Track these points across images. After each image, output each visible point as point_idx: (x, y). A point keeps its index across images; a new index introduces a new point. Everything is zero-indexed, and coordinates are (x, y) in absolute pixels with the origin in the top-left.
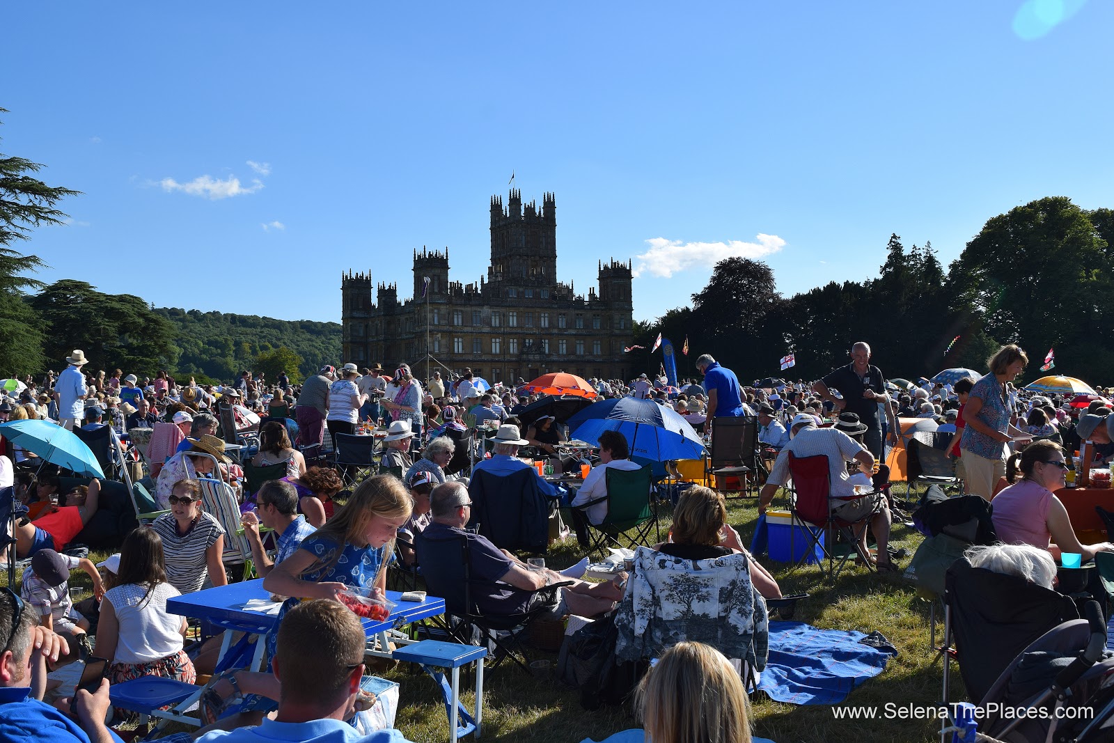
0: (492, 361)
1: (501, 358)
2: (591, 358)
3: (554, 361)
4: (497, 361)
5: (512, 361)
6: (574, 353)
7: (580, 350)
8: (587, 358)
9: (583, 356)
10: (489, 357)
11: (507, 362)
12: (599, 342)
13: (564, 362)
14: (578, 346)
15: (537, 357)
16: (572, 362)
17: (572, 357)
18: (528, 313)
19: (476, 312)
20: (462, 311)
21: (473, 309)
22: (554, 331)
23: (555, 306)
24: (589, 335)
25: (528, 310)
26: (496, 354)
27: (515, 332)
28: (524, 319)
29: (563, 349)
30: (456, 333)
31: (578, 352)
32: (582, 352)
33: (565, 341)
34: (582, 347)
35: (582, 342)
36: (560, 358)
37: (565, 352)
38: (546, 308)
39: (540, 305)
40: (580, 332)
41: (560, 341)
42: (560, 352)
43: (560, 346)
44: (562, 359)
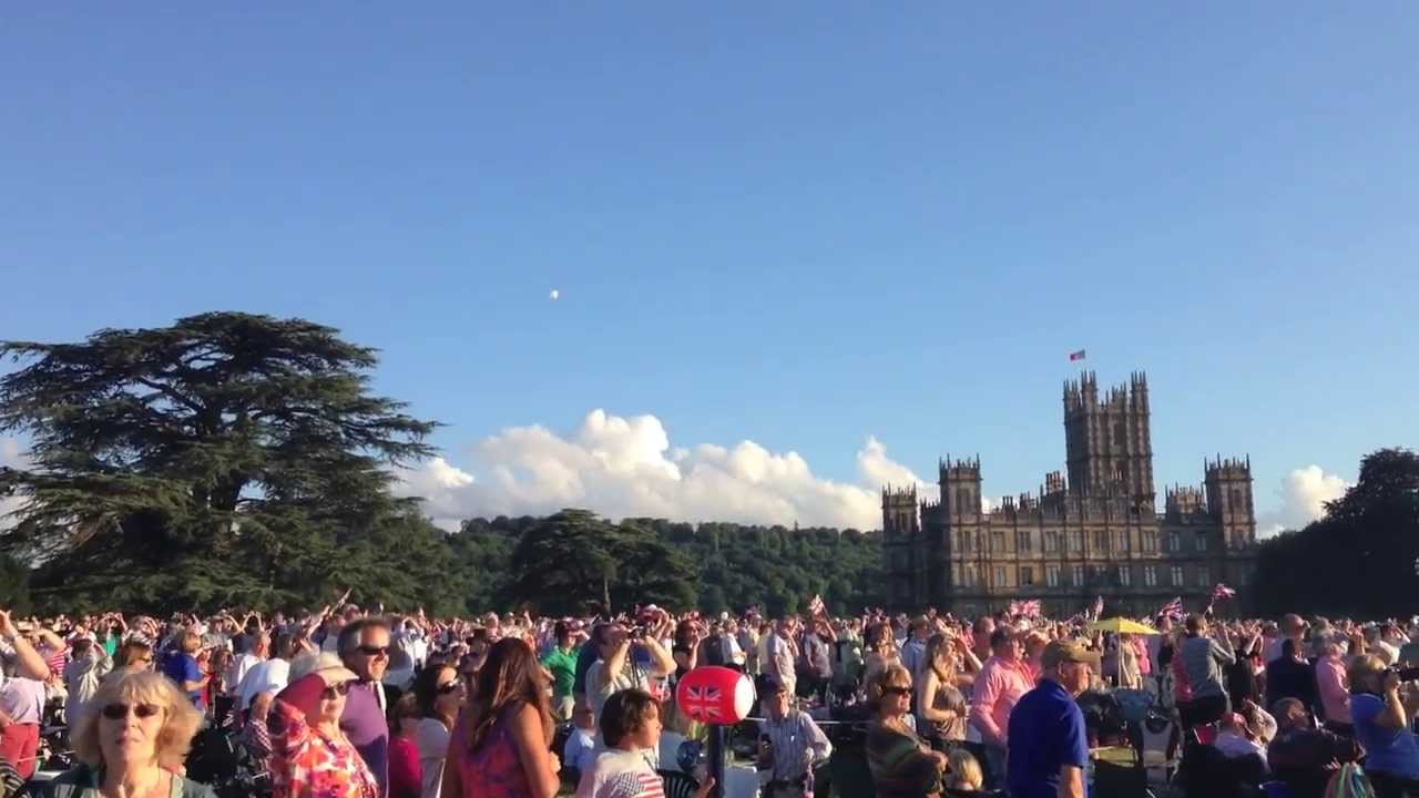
0: (1047, 597)
1: (1061, 592)
2: (1195, 590)
3: (1138, 595)
4: (1054, 597)
5: (1075, 597)
6: (1168, 584)
7: (1178, 578)
8: (1188, 591)
9: (1182, 588)
10: (1043, 592)
11: (1067, 597)
12: (1206, 569)
13: (1153, 596)
14: (1174, 575)
15: (1111, 590)
16: (1165, 595)
17: (1166, 590)
18: (1097, 533)
19: (1022, 533)
20: (1002, 533)
21: (1019, 529)
22: (1136, 555)
23: (1135, 522)
24: (1189, 560)
25: (1096, 529)
26: (1053, 587)
27: (1078, 557)
28: (1091, 541)
29: (1151, 579)
30: (995, 561)
31: (1175, 583)
32: (1181, 583)
33: (1153, 569)
34: (1181, 576)
35: (1180, 569)
36: (1146, 590)
37: (1154, 583)
38: (1123, 525)
39: (1115, 521)
40: (1175, 556)
41: (1147, 569)
42: (1148, 583)
43: (1147, 575)
44: (1149, 593)
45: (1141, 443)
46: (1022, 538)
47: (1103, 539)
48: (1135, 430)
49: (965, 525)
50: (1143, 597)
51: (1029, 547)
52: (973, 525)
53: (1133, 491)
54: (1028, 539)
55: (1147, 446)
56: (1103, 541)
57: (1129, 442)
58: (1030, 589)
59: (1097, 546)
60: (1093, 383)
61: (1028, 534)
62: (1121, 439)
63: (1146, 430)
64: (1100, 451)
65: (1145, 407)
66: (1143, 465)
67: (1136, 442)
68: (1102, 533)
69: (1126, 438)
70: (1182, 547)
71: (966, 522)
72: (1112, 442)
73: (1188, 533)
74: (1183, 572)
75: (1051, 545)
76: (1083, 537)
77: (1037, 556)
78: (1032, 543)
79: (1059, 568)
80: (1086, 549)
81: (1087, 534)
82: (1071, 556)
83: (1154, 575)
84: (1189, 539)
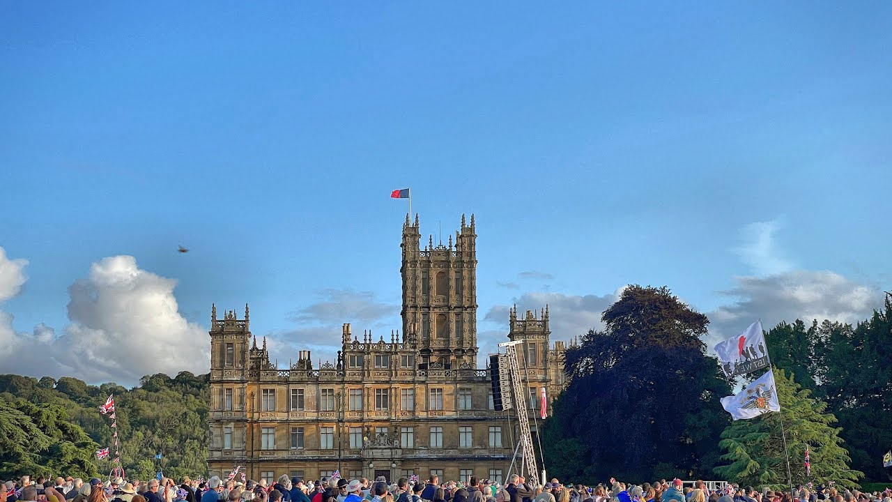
0: (319, 460)
1: (335, 455)
2: (485, 453)
3: (420, 460)
4: (327, 460)
5: (351, 460)
6: (455, 446)
7: (466, 441)
8: (477, 453)
9: (470, 451)
10: (316, 455)
11: (342, 460)
12: (499, 429)
13: (439, 459)
14: (462, 436)
15: (387, 453)
16: (452, 459)
17: (452, 453)
18: (378, 390)
19: (295, 391)
20: (272, 391)
21: (292, 387)
22: (423, 415)
23: (423, 379)
24: (483, 420)
25: (379, 386)
26: (327, 450)
27: (357, 417)
28: (372, 400)
29: (436, 441)
30: (264, 421)
31: (462, 445)
32: (469, 445)
33: (440, 430)
34: (469, 436)
35: (469, 429)
36: (431, 453)
37: (440, 445)
38: (409, 382)
39: (399, 378)
40: (465, 416)
41: (433, 430)
42: (433, 445)
43: (433, 436)
44: (434, 456)
45: (465, 293)
46: (295, 397)
47: (385, 396)
48: (459, 280)
49: (229, 382)
50: (428, 460)
51: (302, 406)
52: (236, 382)
53: (420, 346)
54: (301, 397)
55: (472, 297)
56: (384, 399)
57: (452, 292)
58: (301, 452)
59: (378, 406)
60: (415, 228)
61: (301, 391)
62: (444, 289)
63: (472, 278)
64: (420, 303)
65: (471, 254)
66: (466, 316)
67: (459, 292)
68: (385, 391)
69: (449, 288)
70: (473, 405)
71: (229, 379)
72: (433, 292)
73: (480, 391)
74: (473, 433)
75: (327, 403)
76: (363, 395)
77: (311, 415)
78: (305, 402)
79: (335, 429)
80: (366, 408)
81: (368, 392)
82: (348, 416)
83: (440, 436)
84: (481, 397)
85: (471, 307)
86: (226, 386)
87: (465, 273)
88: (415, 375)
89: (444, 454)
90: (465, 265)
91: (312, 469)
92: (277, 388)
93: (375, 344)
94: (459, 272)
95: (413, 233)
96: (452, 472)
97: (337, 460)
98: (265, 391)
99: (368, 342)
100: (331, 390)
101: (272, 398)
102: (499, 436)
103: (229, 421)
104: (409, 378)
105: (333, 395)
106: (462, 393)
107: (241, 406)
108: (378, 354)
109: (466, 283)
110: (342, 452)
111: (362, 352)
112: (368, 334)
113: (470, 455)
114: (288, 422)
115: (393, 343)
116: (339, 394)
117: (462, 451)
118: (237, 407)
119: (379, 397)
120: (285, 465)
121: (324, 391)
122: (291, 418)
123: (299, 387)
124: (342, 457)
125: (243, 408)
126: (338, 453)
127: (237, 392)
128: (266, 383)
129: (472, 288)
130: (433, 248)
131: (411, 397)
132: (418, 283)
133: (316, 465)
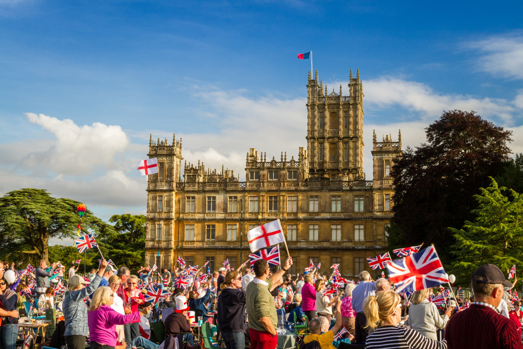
0: (226, 249)
2: (350, 245)
3: (301, 249)
4: (232, 249)
6: (328, 240)
7: (336, 235)
8: (345, 245)
9: (339, 243)
10: (224, 245)
12: (362, 227)
13: (315, 249)
14: (334, 232)
16: (326, 249)
17: (326, 244)
18: (271, 197)
19: (209, 198)
20: (193, 198)
21: (207, 195)
22: (304, 216)
24: (350, 220)
25: (270, 194)
26: (232, 241)
27: (255, 217)
28: (266, 205)
29: (314, 235)
30: (187, 220)
31: (334, 239)
32: (339, 239)
33: (316, 227)
34: (339, 232)
35: (339, 227)
36: (309, 244)
37: (316, 238)
38: (293, 191)
39: (286, 188)
40: (336, 216)
41: (311, 227)
42: (311, 238)
43: (311, 232)
44: (312, 247)
45: (351, 127)
46: (209, 202)
47: (275, 202)
48: (347, 117)
49: (160, 191)
50: (307, 250)
51: (214, 209)
52: (165, 191)
54: (214, 202)
57: (341, 127)
58: (213, 243)
59: (271, 209)
60: (315, 80)
61: (214, 198)
62: (334, 124)
63: (356, 116)
66: (351, 144)
67: (347, 126)
68: (276, 197)
69: (339, 123)
70: (342, 208)
71: (161, 188)
72: (327, 128)
73: (348, 197)
74: (342, 229)
75: (232, 207)
76: (259, 201)
77: (220, 216)
78: (217, 206)
79: (238, 226)
80: (261, 211)
81: (263, 199)
82: (247, 216)
83: (317, 232)
84: (348, 202)
85: (355, 137)
86: (158, 194)
87: (351, 112)
88: (298, 185)
89: (319, 245)
90: (351, 107)
91: (221, 256)
92: (196, 196)
93: (268, 163)
94: (346, 112)
95: (313, 84)
96: (326, 259)
97: (238, 249)
98: (188, 198)
99: (263, 161)
100: (236, 197)
101: (193, 203)
102: (362, 232)
103: (160, 219)
104: (293, 188)
105: (237, 201)
106: (334, 199)
107: (168, 208)
108: (271, 170)
109: (351, 120)
110: (243, 243)
111: (259, 168)
112: (263, 155)
113: (340, 247)
114: (204, 220)
115: (282, 162)
116: (241, 200)
117: (333, 243)
118: (165, 209)
119: (271, 202)
120: (202, 252)
121: (231, 197)
122: (206, 217)
123: (213, 195)
124: (243, 247)
125: (170, 210)
126: (240, 244)
127: (165, 199)
128: (188, 192)
129: (356, 123)
130: (328, 95)
131: (295, 202)
132: (316, 120)
133: (224, 252)
